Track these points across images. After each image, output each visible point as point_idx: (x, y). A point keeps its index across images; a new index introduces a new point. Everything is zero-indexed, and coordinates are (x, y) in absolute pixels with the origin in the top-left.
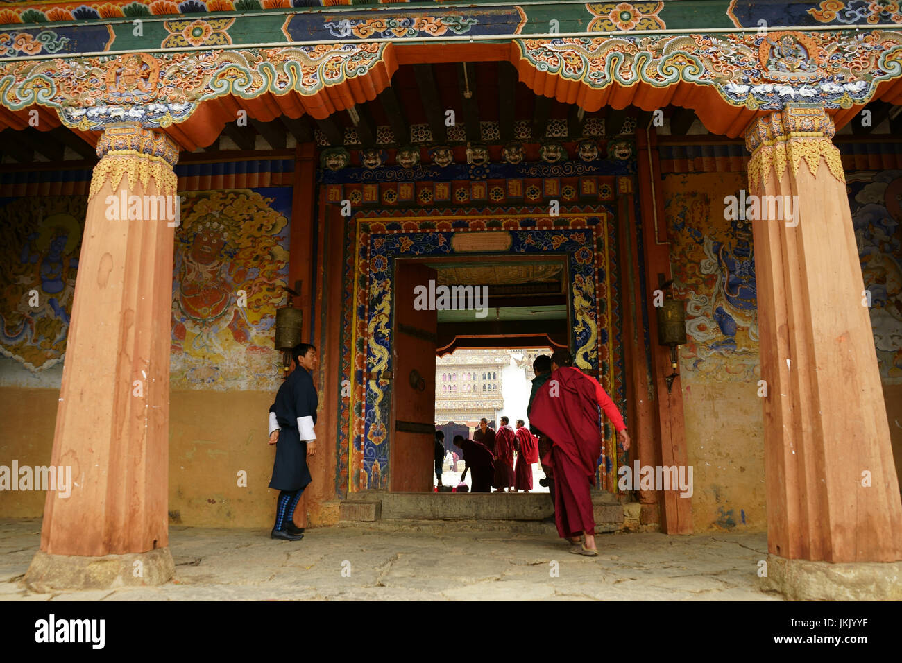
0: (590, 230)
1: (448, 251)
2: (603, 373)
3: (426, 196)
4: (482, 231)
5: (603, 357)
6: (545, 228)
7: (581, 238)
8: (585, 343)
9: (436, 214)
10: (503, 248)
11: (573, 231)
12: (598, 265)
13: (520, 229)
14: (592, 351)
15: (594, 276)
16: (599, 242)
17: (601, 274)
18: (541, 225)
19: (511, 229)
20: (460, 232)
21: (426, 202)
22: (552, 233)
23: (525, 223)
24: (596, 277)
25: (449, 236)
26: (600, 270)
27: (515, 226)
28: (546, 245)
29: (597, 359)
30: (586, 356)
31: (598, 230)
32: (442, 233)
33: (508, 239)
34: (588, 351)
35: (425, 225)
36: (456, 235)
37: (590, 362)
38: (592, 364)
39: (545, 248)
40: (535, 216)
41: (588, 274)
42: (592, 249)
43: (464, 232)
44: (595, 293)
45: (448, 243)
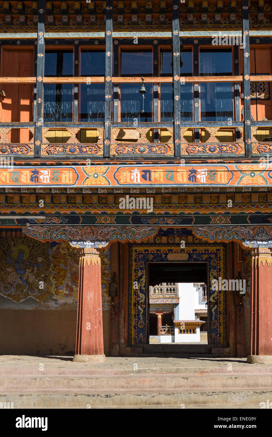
0: (217, 253)
1: (166, 260)
2: (219, 304)
3: (158, 240)
4: (178, 253)
5: (219, 298)
6: (201, 252)
7: (213, 256)
8: (213, 294)
9: (162, 247)
10: (186, 259)
11: (211, 253)
12: (219, 266)
13: (192, 252)
14: (216, 296)
15: (217, 270)
16: (220, 258)
17: (220, 269)
18: (199, 251)
19: (189, 252)
20: (170, 253)
21: (158, 242)
22: (203, 254)
23: (194, 250)
24: (218, 270)
25: (166, 254)
26: (219, 268)
27: (190, 251)
28: (201, 258)
29: (217, 299)
30: (214, 298)
31: (220, 253)
32: (164, 253)
33: (187, 256)
34: (215, 296)
35: (157, 250)
36: (169, 254)
37: (215, 300)
38: (216, 301)
39: (200, 259)
40: (197, 248)
41: (216, 269)
42: (217, 260)
43: (172, 253)
44: (217, 276)
45: (166, 257)
